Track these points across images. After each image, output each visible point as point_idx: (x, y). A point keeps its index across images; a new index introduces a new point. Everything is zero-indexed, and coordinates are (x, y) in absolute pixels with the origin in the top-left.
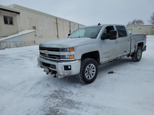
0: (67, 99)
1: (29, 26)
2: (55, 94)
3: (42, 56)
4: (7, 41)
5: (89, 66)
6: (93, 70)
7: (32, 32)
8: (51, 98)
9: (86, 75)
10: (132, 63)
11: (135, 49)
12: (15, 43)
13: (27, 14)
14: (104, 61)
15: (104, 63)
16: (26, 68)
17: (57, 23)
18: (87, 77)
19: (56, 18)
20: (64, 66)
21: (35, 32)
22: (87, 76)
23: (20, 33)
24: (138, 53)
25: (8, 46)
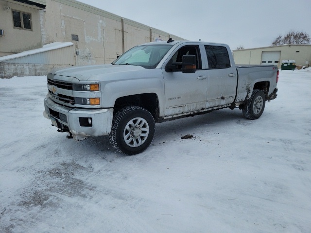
0: (76, 179)
1: (64, 33)
2: (59, 170)
3: (51, 96)
4: (16, 61)
5: (135, 122)
6: (144, 129)
7: (68, 47)
8: (48, 176)
9: (125, 137)
10: (242, 121)
11: (247, 95)
12: (34, 68)
13: (61, 8)
14: (170, 114)
15: (171, 117)
16: (35, 116)
17: (123, 31)
18: (128, 142)
19: (122, 21)
20: (80, 118)
21: (77, 47)
22: (128, 139)
23: (45, 48)
24: (255, 103)
25: (19, 72)
